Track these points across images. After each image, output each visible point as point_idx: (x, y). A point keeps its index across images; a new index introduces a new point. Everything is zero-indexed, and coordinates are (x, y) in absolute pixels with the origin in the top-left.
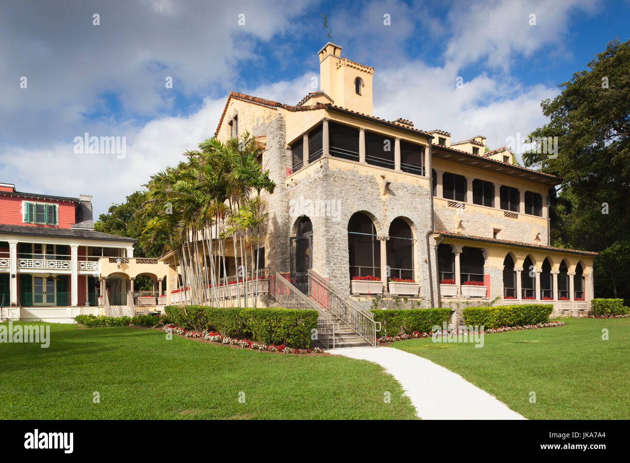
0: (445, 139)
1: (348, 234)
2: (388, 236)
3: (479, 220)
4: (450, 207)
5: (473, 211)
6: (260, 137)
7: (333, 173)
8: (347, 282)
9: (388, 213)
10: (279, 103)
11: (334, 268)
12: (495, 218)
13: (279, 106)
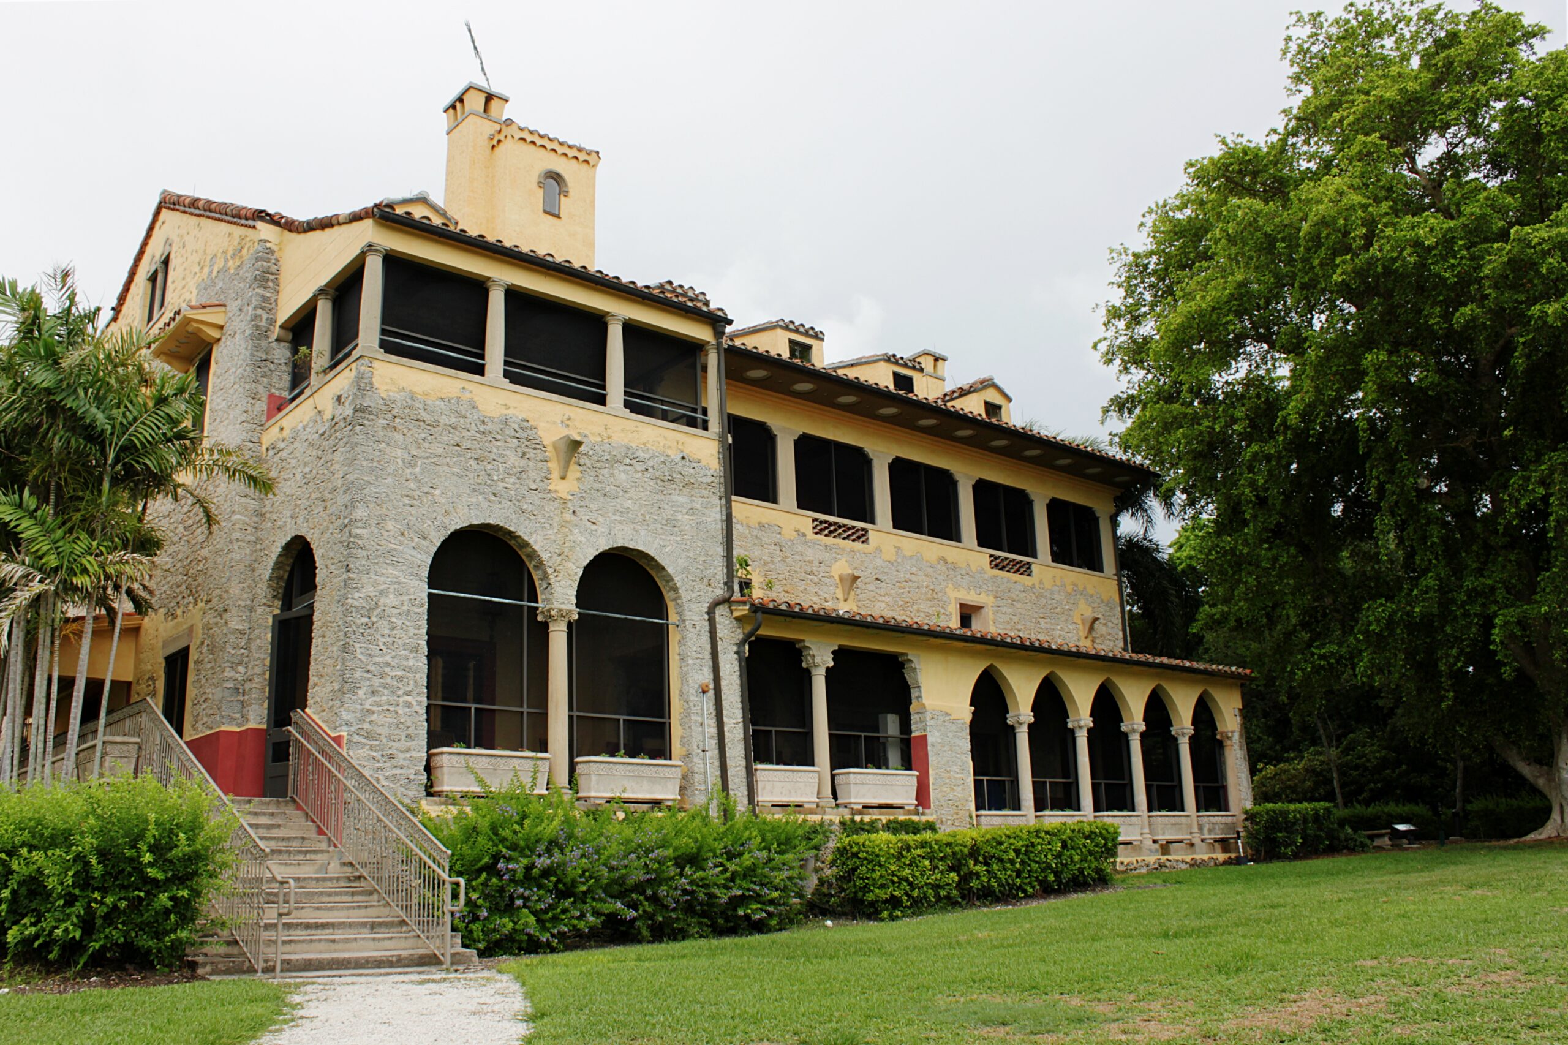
0: (809, 347)
1: (430, 595)
2: (574, 607)
3: (914, 578)
4: (818, 536)
5: (893, 550)
6: (204, 307)
7: (389, 404)
8: (414, 754)
9: (577, 535)
10: (262, 211)
11: (367, 706)
12: (963, 572)
13: (262, 219)
